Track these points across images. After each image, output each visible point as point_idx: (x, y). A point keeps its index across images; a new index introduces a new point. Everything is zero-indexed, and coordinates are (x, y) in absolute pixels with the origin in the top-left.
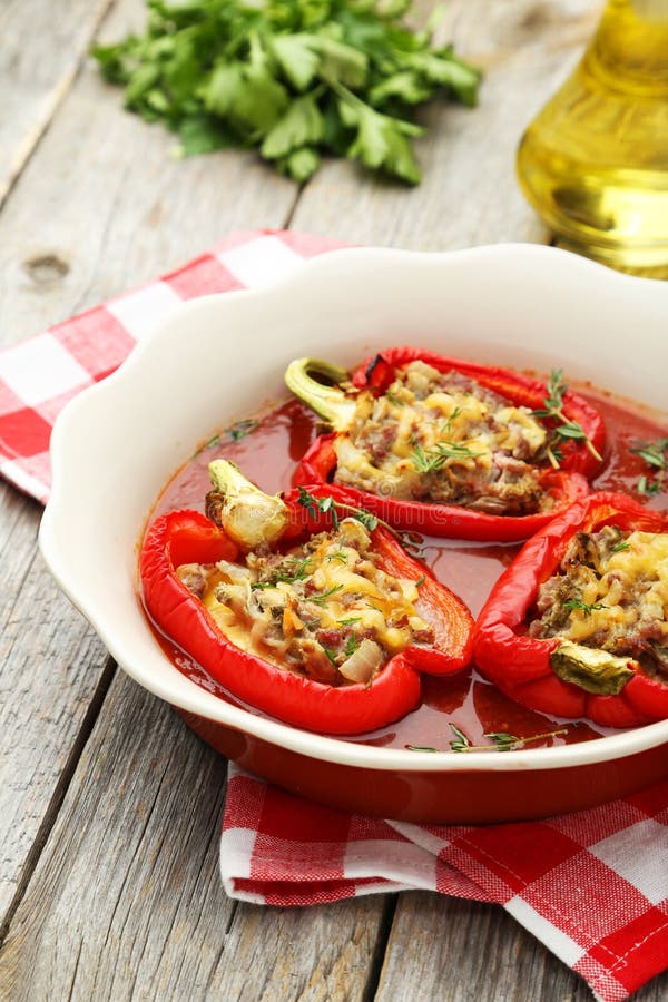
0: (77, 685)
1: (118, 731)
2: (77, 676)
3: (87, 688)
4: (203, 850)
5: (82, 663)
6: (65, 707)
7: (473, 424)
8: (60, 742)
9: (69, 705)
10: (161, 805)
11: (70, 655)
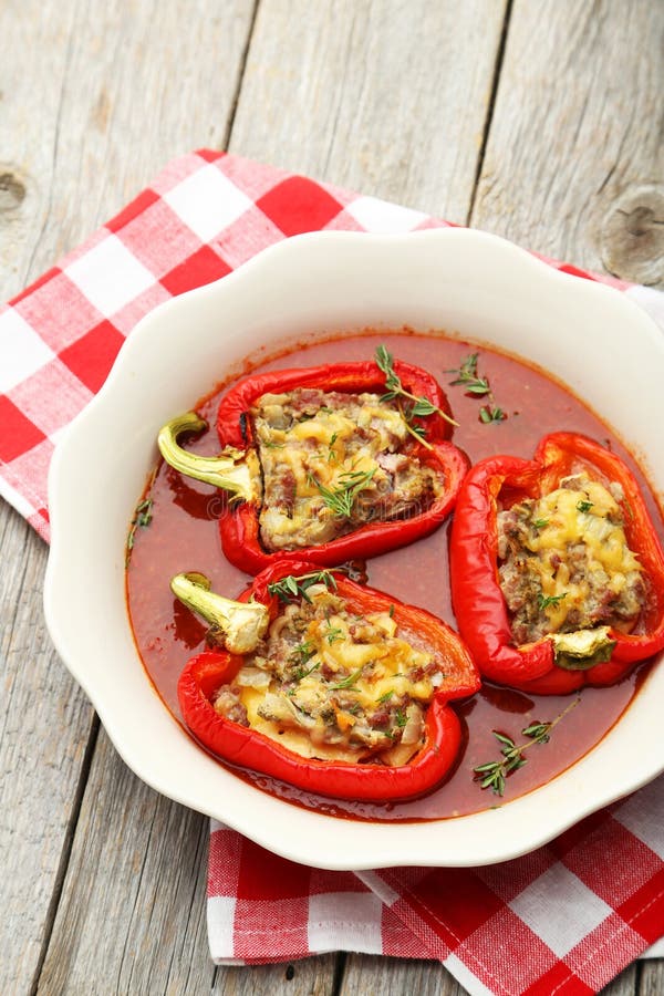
0: (74, 725)
1: (111, 774)
2: (73, 715)
3: (82, 729)
4: (189, 902)
5: (76, 700)
6: (66, 750)
7: (347, 440)
8: (64, 789)
9: (69, 748)
10: (152, 857)
11: (65, 691)
